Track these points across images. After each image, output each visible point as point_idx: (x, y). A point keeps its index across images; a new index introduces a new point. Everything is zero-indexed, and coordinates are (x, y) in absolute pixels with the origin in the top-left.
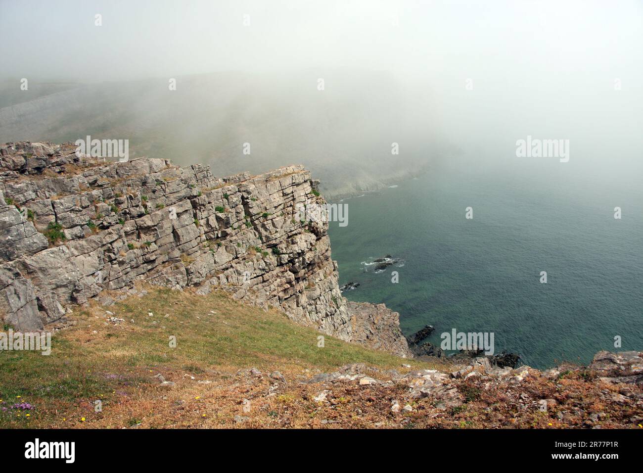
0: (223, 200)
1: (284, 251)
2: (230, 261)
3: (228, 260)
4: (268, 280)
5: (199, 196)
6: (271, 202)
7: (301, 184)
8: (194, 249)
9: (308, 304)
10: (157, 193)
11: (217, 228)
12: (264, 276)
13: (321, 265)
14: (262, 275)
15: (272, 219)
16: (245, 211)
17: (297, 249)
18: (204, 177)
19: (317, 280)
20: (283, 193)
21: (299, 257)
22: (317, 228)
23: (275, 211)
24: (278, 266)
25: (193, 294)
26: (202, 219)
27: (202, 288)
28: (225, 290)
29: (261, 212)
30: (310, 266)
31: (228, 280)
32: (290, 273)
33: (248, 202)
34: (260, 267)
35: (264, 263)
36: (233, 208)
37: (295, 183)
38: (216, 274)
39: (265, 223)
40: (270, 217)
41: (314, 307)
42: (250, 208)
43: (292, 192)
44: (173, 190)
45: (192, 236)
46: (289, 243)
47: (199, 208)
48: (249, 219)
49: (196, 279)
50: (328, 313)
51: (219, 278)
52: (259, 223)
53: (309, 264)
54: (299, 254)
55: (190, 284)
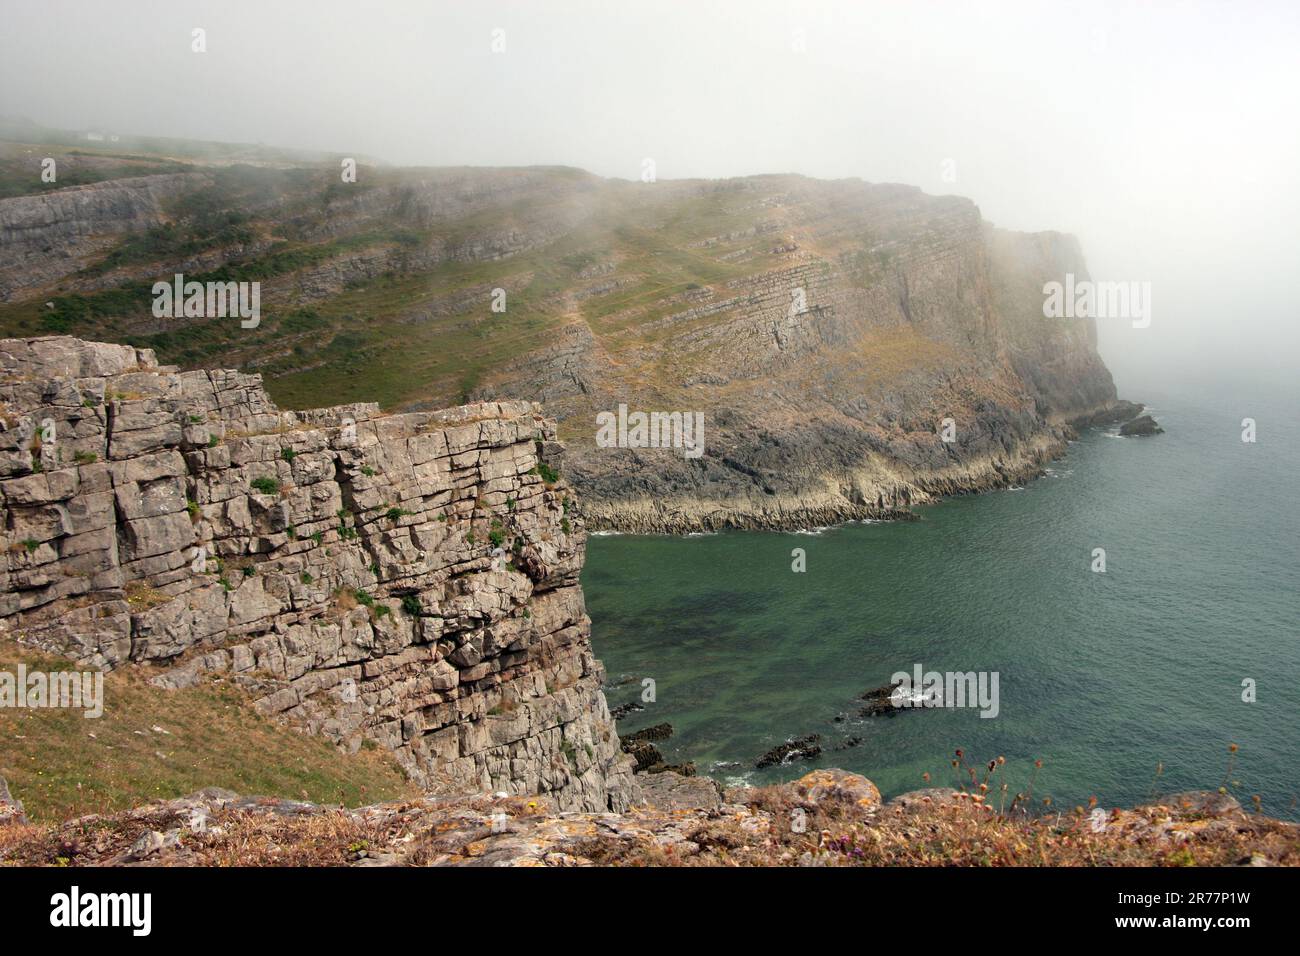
0: (276, 464)
1: (436, 608)
2: (273, 616)
3: (267, 612)
4: (377, 676)
5: (211, 445)
6: (414, 483)
7: (505, 447)
8: (172, 573)
9: (492, 754)
10: (82, 426)
11: (246, 530)
12: (367, 665)
13: (545, 658)
14: (362, 662)
15: (411, 527)
16: (343, 497)
17: (469, 607)
18: (239, 402)
19: (527, 696)
20: (452, 464)
21: (476, 628)
22: (535, 563)
23: (426, 506)
24: (413, 644)
25: (139, 683)
26: (211, 502)
27: (174, 674)
28: (239, 685)
29: (386, 506)
30: (510, 656)
31: (257, 662)
32: (446, 666)
33: (352, 477)
34: (359, 640)
35: (371, 632)
36: (304, 485)
37: (486, 442)
38: (227, 643)
39: (392, 533)
40: (405, 520)
41: (507, 762)
42: (357, 491)
43: (478, 462)
44: (134, 422)
45: (175, 540)
46: (453, 591)
47: (204, 475)
48: (350, 520)
49: (159, 647)
50: (546, 784)
51: (231, 654)
52: (376, 530)
53: (506, 652)
54: (475, 621)
55: (138, 659)
